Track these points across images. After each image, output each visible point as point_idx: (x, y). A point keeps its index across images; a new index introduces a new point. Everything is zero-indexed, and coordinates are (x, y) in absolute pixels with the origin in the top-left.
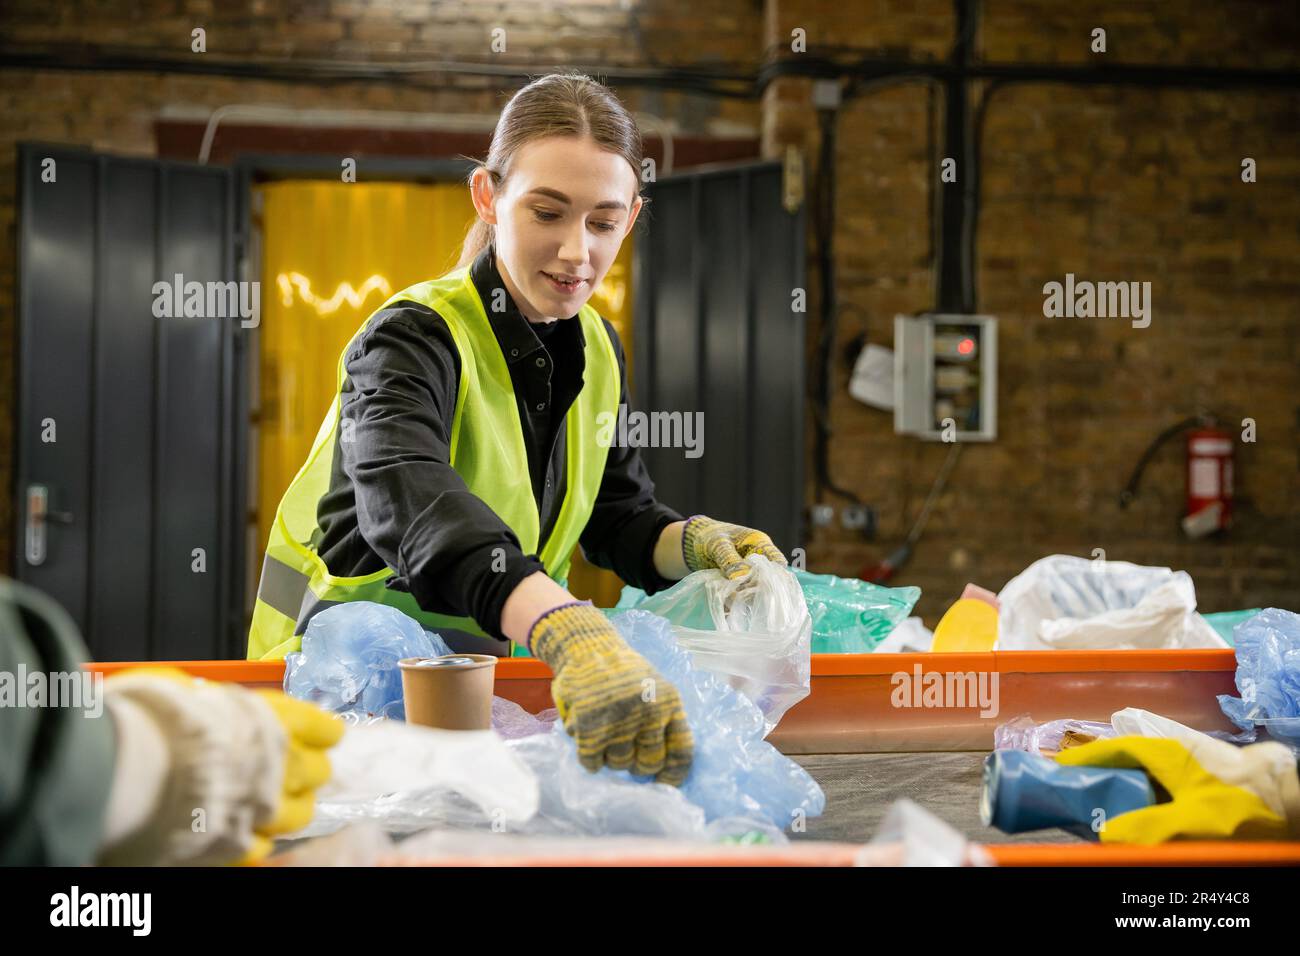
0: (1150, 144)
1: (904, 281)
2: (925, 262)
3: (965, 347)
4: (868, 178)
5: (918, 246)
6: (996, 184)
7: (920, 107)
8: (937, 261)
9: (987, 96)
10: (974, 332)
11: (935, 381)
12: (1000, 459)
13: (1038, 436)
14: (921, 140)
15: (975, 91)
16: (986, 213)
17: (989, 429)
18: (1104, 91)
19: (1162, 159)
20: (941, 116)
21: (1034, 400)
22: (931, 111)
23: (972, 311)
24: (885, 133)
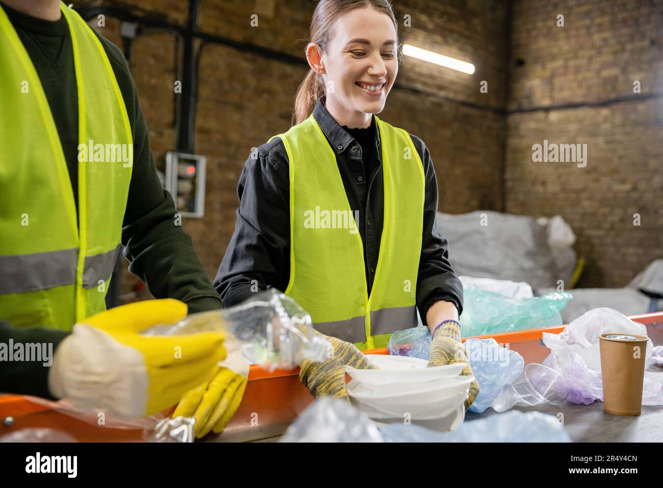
0: (266, 83)
1: (160, 134)
2: (172, 125)
3: (189, 170)
4: (146, 78)
5: (168, 118)
6: (204, 92)
7: (171, 46)
8: (178, 126)
9: (201, 47)
10: (194, 163)
11: (178, 187)
12: (201, 227)
13: (217, 216)
14: (171, 64)
15: (197, 43)
16: (200, 105)
17: (200, 211)
18: (249, 56)
19: (269, 92)
20: (181, 53)
21: (217, 198)
22: (176, 50)
23: (192, 153)
24: (154, 56)
